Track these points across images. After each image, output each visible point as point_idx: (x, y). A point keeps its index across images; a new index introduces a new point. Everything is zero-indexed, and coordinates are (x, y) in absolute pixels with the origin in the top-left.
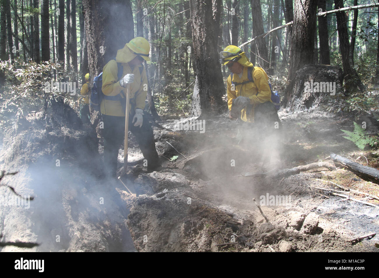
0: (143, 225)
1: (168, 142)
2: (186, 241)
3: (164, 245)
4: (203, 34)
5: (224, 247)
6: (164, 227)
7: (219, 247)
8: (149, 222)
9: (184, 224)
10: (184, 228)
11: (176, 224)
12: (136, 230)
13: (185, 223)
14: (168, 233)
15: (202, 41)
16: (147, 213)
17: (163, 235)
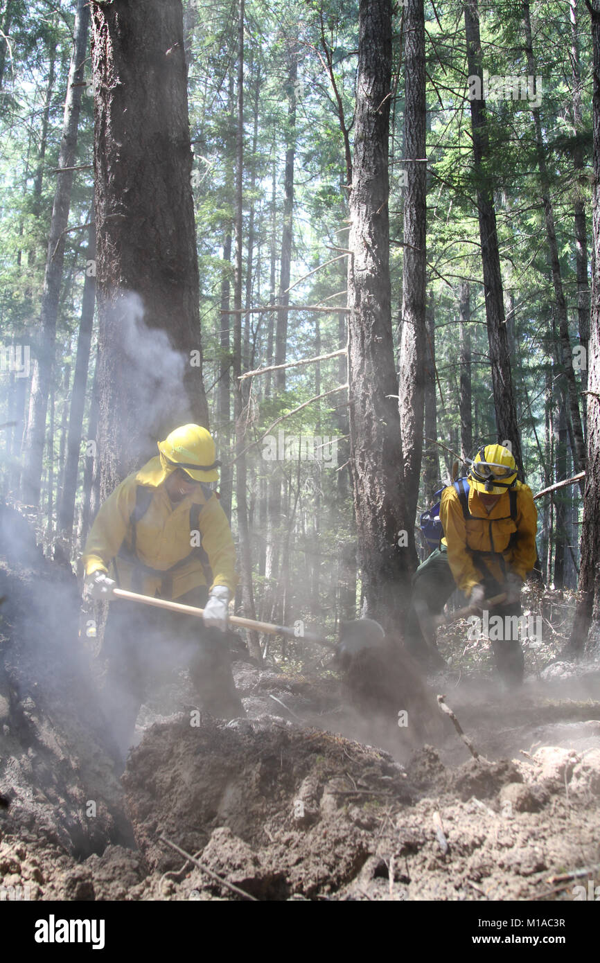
0: (161, 781)
1: (276, 696)
2: (263, 807)
3: (207, 821)
4: (378, 491)
5: (352, 797)
6: (211, 773)
7: (339, 799)
8: (175, 771)
9: (260, 764)
10: (258, 776)
11: (240, 767)
12: (143, 797)
13: (264, 762)
14: (219, 789)
15: (375, 507)
16: (172, 750)
17: (205, 794)
